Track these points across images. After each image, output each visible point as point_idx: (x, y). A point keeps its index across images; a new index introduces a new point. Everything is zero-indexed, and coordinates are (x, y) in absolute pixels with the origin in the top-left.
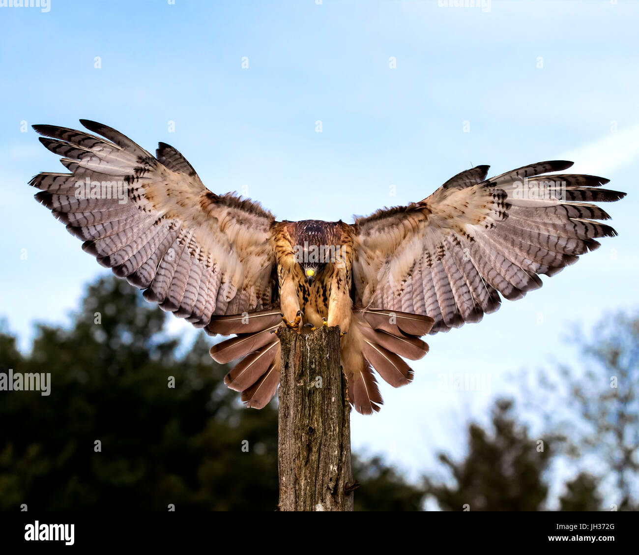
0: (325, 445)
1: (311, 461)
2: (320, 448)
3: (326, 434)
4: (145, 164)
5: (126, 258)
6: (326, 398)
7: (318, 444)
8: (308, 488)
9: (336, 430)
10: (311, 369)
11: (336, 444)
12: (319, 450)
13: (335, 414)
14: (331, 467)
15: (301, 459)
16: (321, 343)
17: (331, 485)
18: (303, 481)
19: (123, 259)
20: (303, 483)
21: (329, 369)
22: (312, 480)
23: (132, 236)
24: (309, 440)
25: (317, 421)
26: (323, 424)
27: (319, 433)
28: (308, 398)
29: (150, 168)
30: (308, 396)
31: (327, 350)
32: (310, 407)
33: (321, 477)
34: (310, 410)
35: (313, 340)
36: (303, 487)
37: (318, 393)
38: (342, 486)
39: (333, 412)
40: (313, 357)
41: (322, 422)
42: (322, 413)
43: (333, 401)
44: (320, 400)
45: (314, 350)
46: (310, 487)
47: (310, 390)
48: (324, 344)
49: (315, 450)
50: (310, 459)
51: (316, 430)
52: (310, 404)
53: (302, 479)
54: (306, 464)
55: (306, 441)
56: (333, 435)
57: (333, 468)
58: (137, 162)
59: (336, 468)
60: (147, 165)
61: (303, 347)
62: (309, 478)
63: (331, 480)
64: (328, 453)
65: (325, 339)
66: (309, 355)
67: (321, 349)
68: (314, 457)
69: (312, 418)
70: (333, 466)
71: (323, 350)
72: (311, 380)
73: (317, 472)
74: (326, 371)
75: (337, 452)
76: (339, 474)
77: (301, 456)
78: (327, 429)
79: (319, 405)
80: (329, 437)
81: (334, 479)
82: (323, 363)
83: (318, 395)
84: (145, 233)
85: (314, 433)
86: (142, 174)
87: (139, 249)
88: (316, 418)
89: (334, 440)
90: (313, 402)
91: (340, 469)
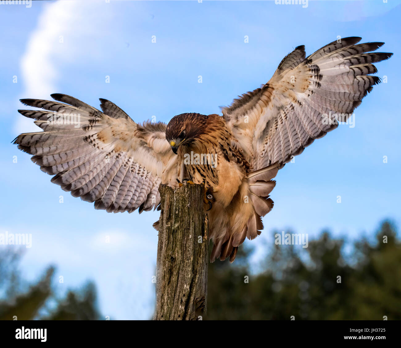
0: (182, 270)
1: (172, 282)
2: (179, 273)
3: (183, 262)
4: (95, 116)
5: (84, 183)
6: (186, 235)
7: (177, 269)
8: (169, 301)
9: (191, 259)
10: (176, 214)
11: (190, 269)
12: (178, 274)
13: (191, 247)
14: (185, 286)
15: (166, 280)
16: (184, 195)
17: (184, 299)
18: (166, 296)
19: (82, 184)
20: (166, 297)
21: (189, 214)
22: (172, 296)
23: (90, 168)
24: (171, 266)
25: (177, 252)
26: (181, 255)
27: (178, 261)
28: (173, 236)
29: (99, 119)
30: (173, 234)
31: (189, 201)
32: (174, 242)
33: (178, 294)
34: (173, 244)
35: (178, 193)
36: (166, 301)
37: (180, 232)
38: (192, 301)
39: (190, 246)
40: (178, 206)
41: (181, 253)
42: (181, 246)
43: (190, 237)
44: (180, 237)
45: (178, 200)
46: (170, 301)
47: (174, 230)
48: (186, 196)
49: (175, 273)
50: (172, 280)
51: (177, 259)
52: (173, 240)
53: (165, 295)
54: (168, 284)
55: (169, 266)
56: (189, 263)
57: (187, 287)
58: (90, 116)
59: (188, 287)
60: (97, 117)
61: (172, 198)
62: (170, 294)
63: (184, 295)
64: (184, 276)
65: (187, 193)
66: (175, 204)
67: (184, 200)
68: (174, 279)
69: (175, 250)
70: (187, 286)
71: (185, 201)
72: (175, 223)
73: (176, 290)
74: (187, 216)
75: (190, 275)
76: (191, 292)
77: (166, 278)
78: (184, 259)
79: (180, 240)
80: (186, 264)
81: (186, 295)
82: (185, 210)
83: (179, 233)
84: (99, 164)
85: (175, 261)
86: (94, 124)
87: (94, 176)
88: (177, 250)
89: (189, 266)
90: (176, 238)
91: (191, 287)
